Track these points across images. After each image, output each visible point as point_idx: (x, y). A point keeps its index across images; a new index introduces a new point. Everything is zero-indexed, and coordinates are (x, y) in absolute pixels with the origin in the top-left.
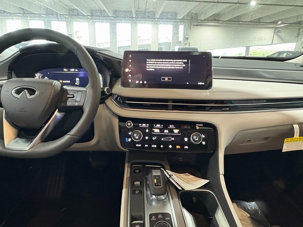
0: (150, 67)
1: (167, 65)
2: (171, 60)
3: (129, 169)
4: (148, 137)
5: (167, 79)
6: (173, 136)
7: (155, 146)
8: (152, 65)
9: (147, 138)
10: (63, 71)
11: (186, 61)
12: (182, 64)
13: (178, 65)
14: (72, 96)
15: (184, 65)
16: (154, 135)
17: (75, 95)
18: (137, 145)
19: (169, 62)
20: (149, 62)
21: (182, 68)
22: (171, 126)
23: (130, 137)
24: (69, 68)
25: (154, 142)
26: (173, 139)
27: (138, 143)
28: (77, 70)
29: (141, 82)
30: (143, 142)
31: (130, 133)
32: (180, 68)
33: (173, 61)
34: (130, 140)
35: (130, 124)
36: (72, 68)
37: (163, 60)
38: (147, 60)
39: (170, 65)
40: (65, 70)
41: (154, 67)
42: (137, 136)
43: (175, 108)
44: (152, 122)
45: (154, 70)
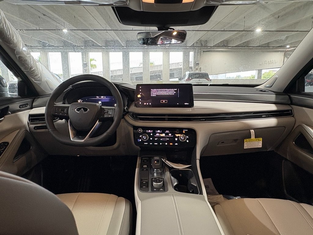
0: (153, 94)
1: (164, 93)
2: (167, 89)
3: (140, 160)
5: (164, 101)
6: (168, 137)
7: (157, 144)
8: (154, 93)
9: (151, 139)
10: (96, 98)
11: (176, 89)
12: (174, 92)
13: (171, 92)
14: (107, 112)
15: (175, 92)
16: (156, 137)
17: (109, 111)
18: (145, 143)
19: (165, 90)
20: (153, 91)
21: (174, 94)
22: (167, 131)
23: (140, 138)
24: (100, 95)
25: (156, 141)
26: (168, 139)
28: (105, 97)
29: (147, 104)
30: (149, 141)
31: (140, 136)
32: (173, 94)
33: (168, 90)
34: (140, 140)
35: (140, 130)
36: (102, 96)
37: (162, 90)
38: (151, 90)
39: (166, 93)
41: (156, 94)
42: (145, 137)
43: (170, 120)
44: (154, 129)
45: (156, 96)
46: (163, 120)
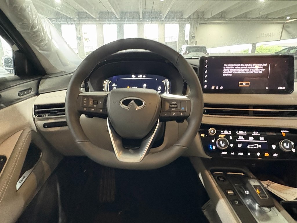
0: (227, 72)
1: (246, 70)
2: (250, 65)
4: (233, 145)
5: (245, 84)
6: (259, 143)
7: (242, 154)
8: (229, 70)
10: (131, 77)
11: (266, 65)
12: (262, 69)
13: (257, 68)
14: (175, 106)
15: (264, 70)
16: (240, 143)
17: (179, 105)
18: (223, 153)
19: (248, 67)
20: (227, 68)
21: (261, 72)
22: (255, 133)
23: (214, 144)
24: (137, 75)
25: (241, 150)
26: (260, 146)
27: (224, 151)
28: (144, 76)
29: (217, 88)
30: (229, 150)
31: (213, 141)
32: (259, 72)
33: (251, 65)
34: (214, 147)
35: (212, 131)
36: (140, 74)
37: (242, 65)
38: (225, 65)
39: (249, 70)
40: (133, 76)
41: (232, 72)
42: (223, 143)
43: (256, 114)
44: (234, 129)
45: (231, 75)
46: (246, 114)
